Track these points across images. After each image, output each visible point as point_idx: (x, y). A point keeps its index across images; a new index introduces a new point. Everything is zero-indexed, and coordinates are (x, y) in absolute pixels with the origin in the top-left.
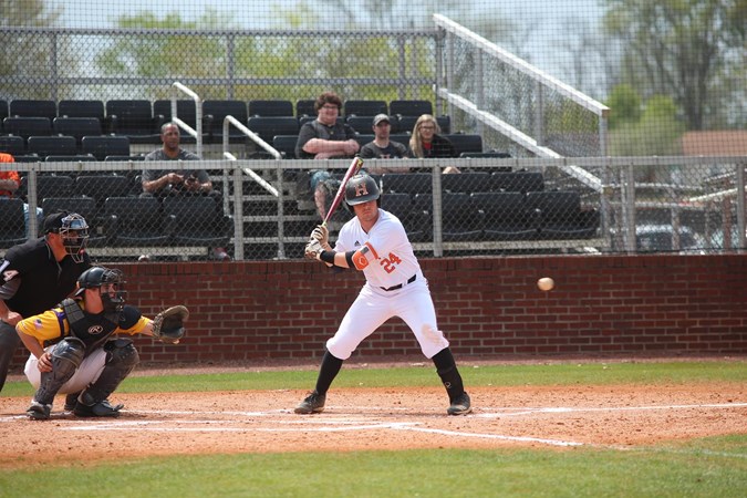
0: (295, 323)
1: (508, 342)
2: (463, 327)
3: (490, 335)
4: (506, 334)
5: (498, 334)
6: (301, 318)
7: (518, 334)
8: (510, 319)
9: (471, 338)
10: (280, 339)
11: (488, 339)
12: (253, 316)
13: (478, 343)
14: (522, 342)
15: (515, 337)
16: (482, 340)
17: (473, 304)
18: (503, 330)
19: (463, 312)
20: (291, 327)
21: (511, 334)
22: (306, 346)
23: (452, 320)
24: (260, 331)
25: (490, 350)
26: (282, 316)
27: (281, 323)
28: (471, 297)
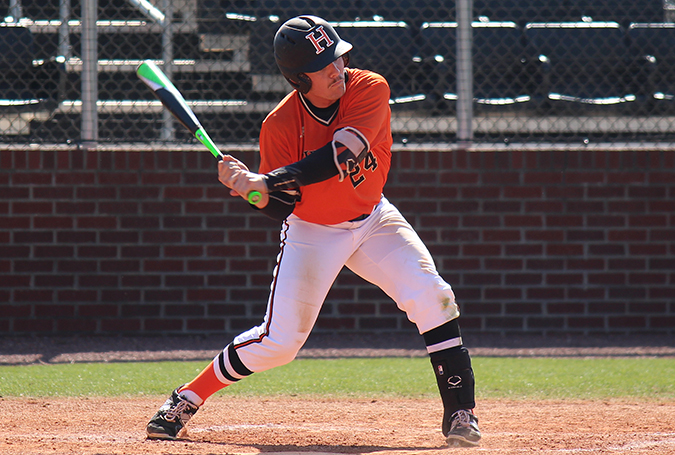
0: (193, 266)
1: (593, 308)
2: (510, 279)
3: (559, 294)
4: (591, 293)
5: (574, 293)
6: (204, 257)
7: (613, 293)
8: (599, 264)
9: (524, 299)
10: (165, 295)
11: (555, 301)
12: (113, 251)
13: (537, 308)
14: (620, 307)
15: (607, 298)
16: (544, 303)
17: (529, 236)
18: (586, 285)
19: (511, 250)
20: (186, 272)
21: (599, 293)
22: (213, 309)
23: (490, 264)
24: (127, 281)
25: (559, 322)
26: (170, 251)
27: (166, 266)
28: (525, 221)
